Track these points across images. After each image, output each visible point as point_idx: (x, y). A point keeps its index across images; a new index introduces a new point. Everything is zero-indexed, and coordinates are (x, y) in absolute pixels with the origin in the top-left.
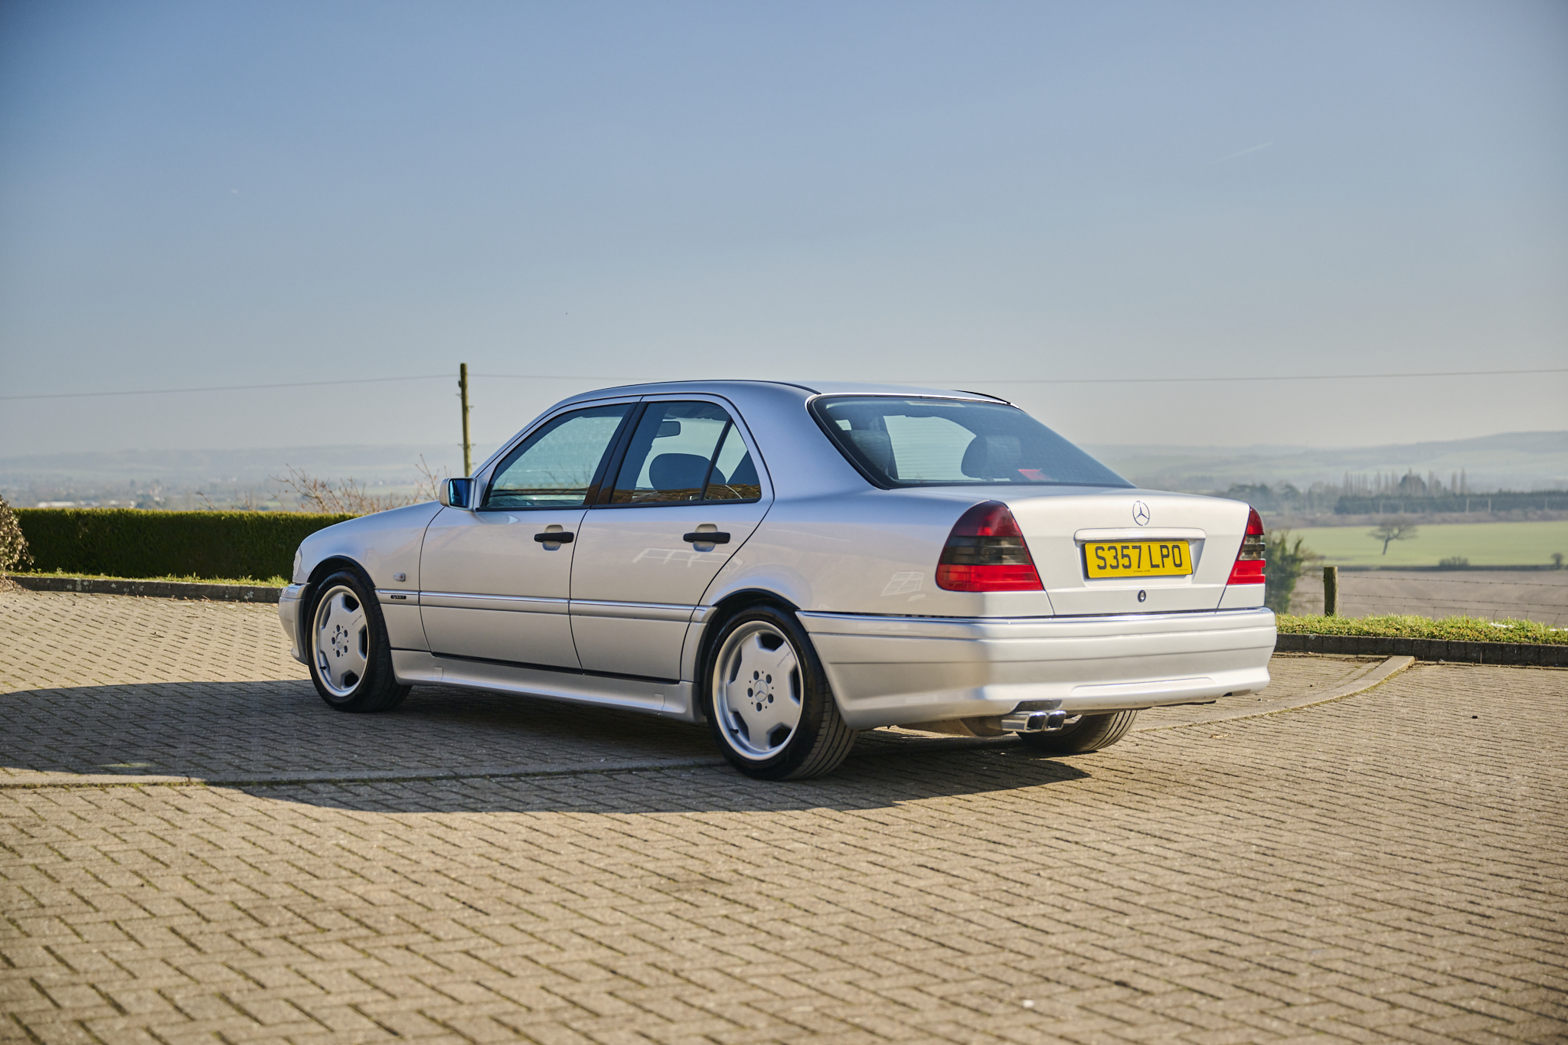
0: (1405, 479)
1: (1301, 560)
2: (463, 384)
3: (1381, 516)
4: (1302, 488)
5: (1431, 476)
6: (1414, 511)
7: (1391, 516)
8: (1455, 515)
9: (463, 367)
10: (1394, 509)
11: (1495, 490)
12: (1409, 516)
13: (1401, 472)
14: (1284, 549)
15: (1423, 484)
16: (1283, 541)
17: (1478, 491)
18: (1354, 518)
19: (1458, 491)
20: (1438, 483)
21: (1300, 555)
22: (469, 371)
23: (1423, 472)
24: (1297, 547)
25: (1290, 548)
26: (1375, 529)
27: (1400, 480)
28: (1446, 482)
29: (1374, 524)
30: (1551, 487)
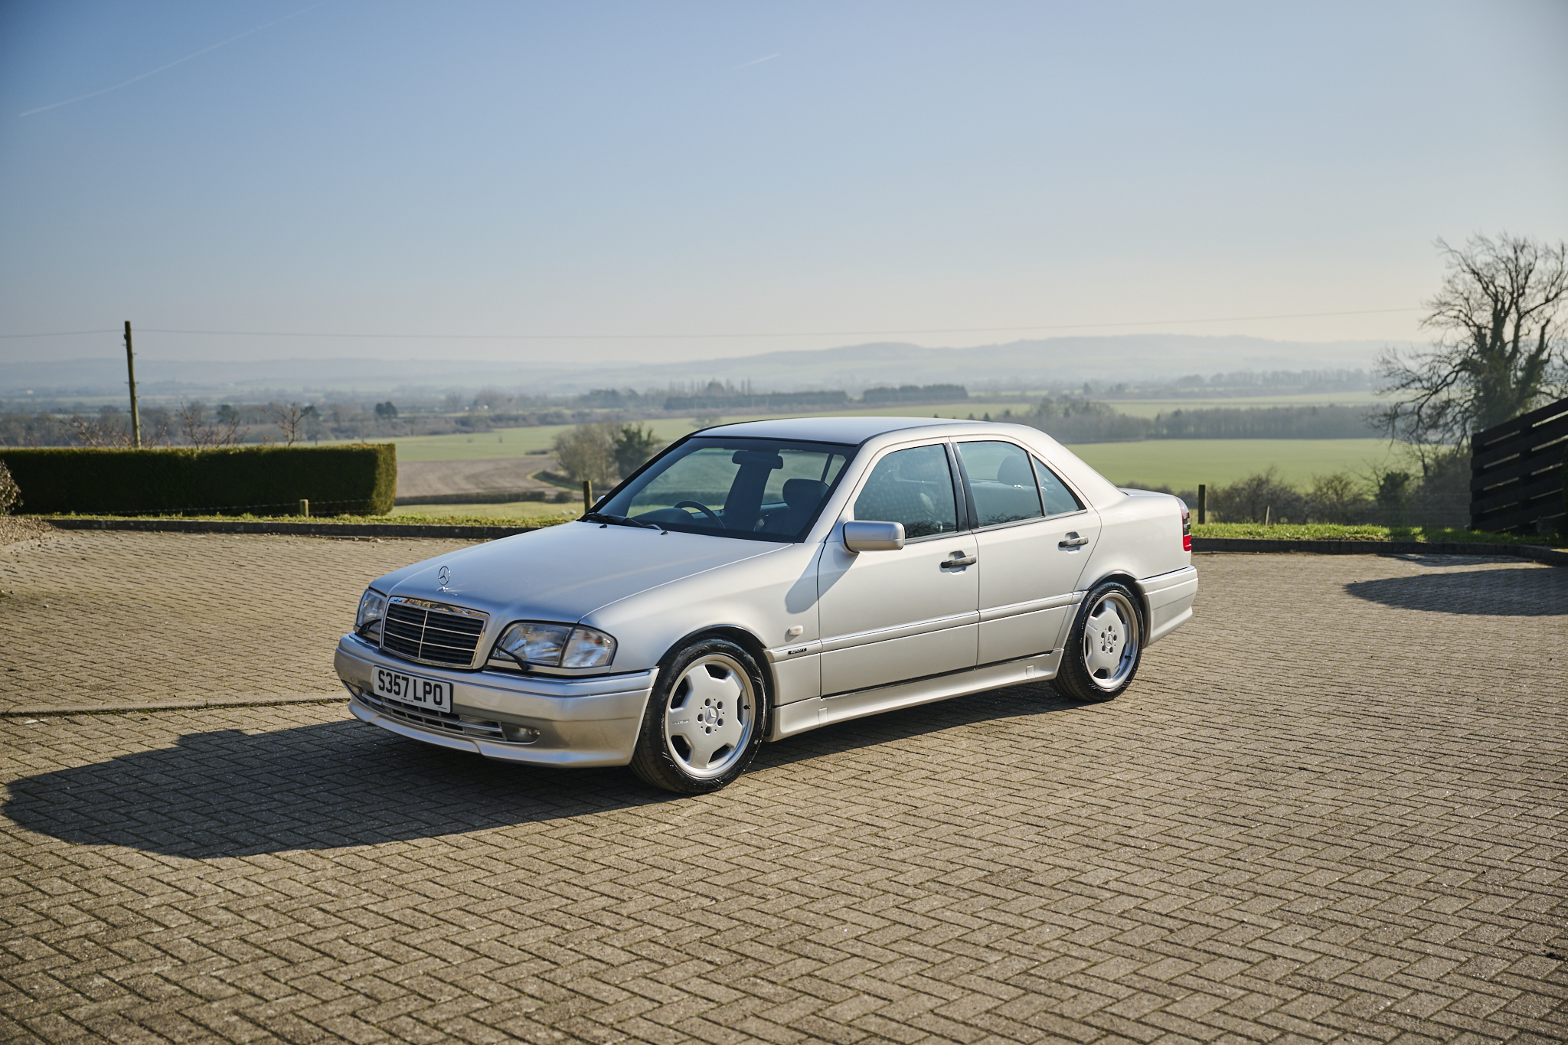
0: (711, 385)
1: (652, 444)
2: (128, 337)
3: (695, 411)
4: (641, 391)
5: (728, 382)
6: (717, 407)
7: (703, 411)
8: (745, 409)
9: (127, 324)
10: (704, 406)
11: (770, 392)
12: (714, 410)
13: (708, 379)
14: (640, 437)
15: (722, 389)
16: (639, 431)
17: (759, 392)
18: (678, 412)
19: (746, 393)
20: (732, 388)
21: (651, 440)
22: (132, 327)
23: (722, 379)
24: (649, 435)
25: (644, 436)
26: (693, 420)
27: (707, 385)
28: (738, 387)
29: (691, 416)
30: (805, 389)
